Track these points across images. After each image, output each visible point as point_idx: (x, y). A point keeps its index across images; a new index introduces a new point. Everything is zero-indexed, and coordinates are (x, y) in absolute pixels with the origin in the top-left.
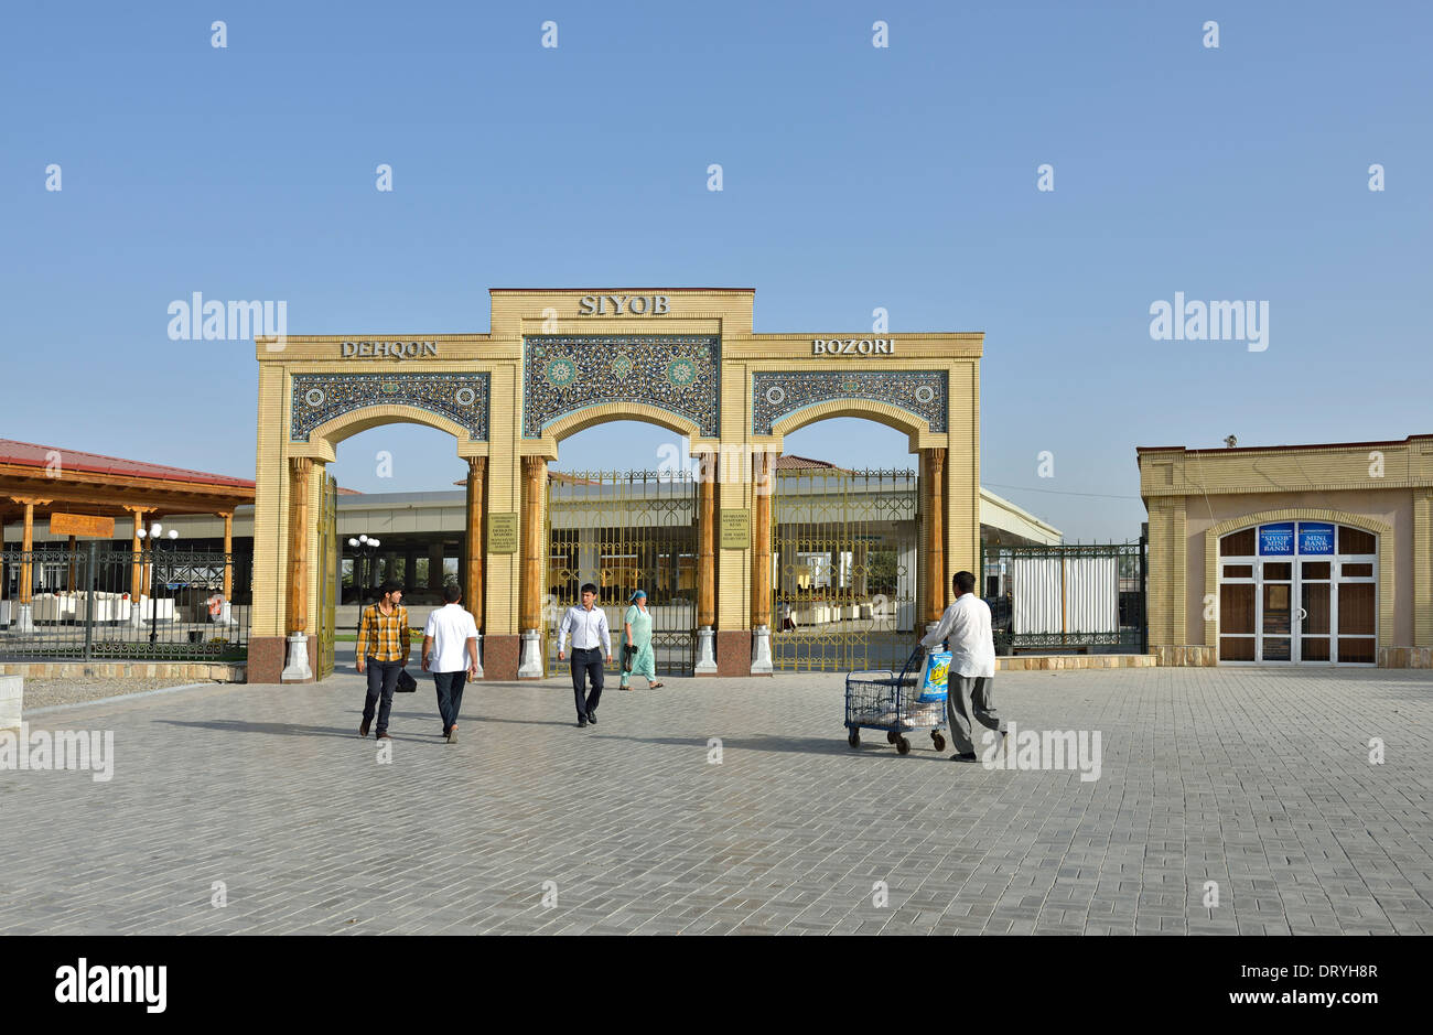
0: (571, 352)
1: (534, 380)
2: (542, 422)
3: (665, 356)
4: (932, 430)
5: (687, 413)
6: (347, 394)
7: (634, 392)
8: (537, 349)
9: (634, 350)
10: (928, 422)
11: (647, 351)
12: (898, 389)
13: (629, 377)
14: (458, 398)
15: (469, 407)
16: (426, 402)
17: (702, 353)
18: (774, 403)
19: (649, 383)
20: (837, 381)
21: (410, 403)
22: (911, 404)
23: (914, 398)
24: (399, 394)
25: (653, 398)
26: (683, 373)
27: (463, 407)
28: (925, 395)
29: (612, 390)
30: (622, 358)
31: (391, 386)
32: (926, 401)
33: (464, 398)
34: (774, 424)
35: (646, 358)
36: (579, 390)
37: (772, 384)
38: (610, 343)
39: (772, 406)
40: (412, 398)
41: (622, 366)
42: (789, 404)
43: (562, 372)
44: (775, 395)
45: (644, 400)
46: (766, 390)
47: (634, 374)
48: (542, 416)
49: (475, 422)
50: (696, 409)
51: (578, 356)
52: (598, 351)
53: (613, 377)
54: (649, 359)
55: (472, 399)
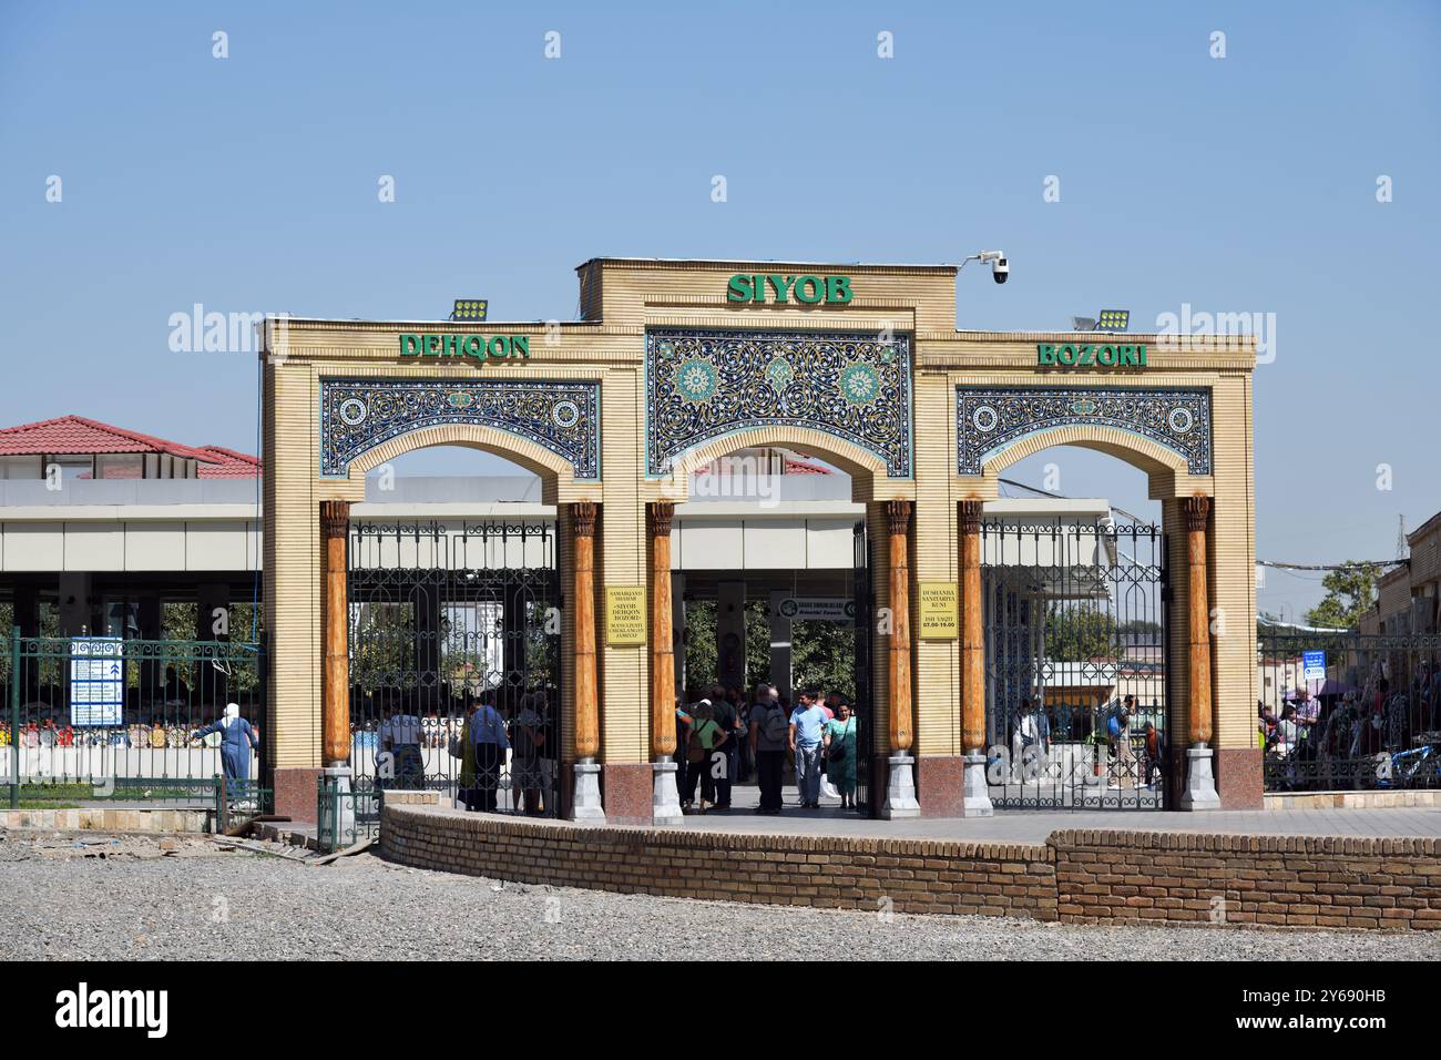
0: (709, 351)
1: (661, 393)
2: (673, 454)
3: (837, 359)
4: (1192, 471)
5: (870, 442)
6: (398, 408)
7: (796, 412)
8: (663, 346)
9: (795, 350)
10: (1185, 460)
11: (813, 353)
12: (1146, 411)
13: (790, 389)
14: (555, 416)
15: (571, 430)
16: (511, 422)
17: (886, 357)
18: (984, 429)
19: (817, 398)
20: (1066, 400)
21: (489, 422)
22: (1163, 434)
23: (1168, 426)
24: (473, 408)
25: (821, 419)
26: (862, 384)
27: (563, 429)
28: (1180, 419)
29: (766, 408)
30: (779, 362)
31: (461, 398)
32: (1183, 430)
33: (563, 415)
34: (985, 460)
35: (811, 362)
36: (722, 407)
37: (980, 403)
38: (763, 339)
39: (981, 434)
40: (491, 416)
41: (779, 373)
42: (1003, 432)
43: (698, 379)
44: (986, 419)
45: (810, 423)
46: (972, 411)
47: (796, 384)
48: (672, 444)
49: (580, 450)
50: (881, 437)
51: (718, 356)
52: (746, 350)
53: (767, 389)
54: (816, 364)
55: (575, 420)
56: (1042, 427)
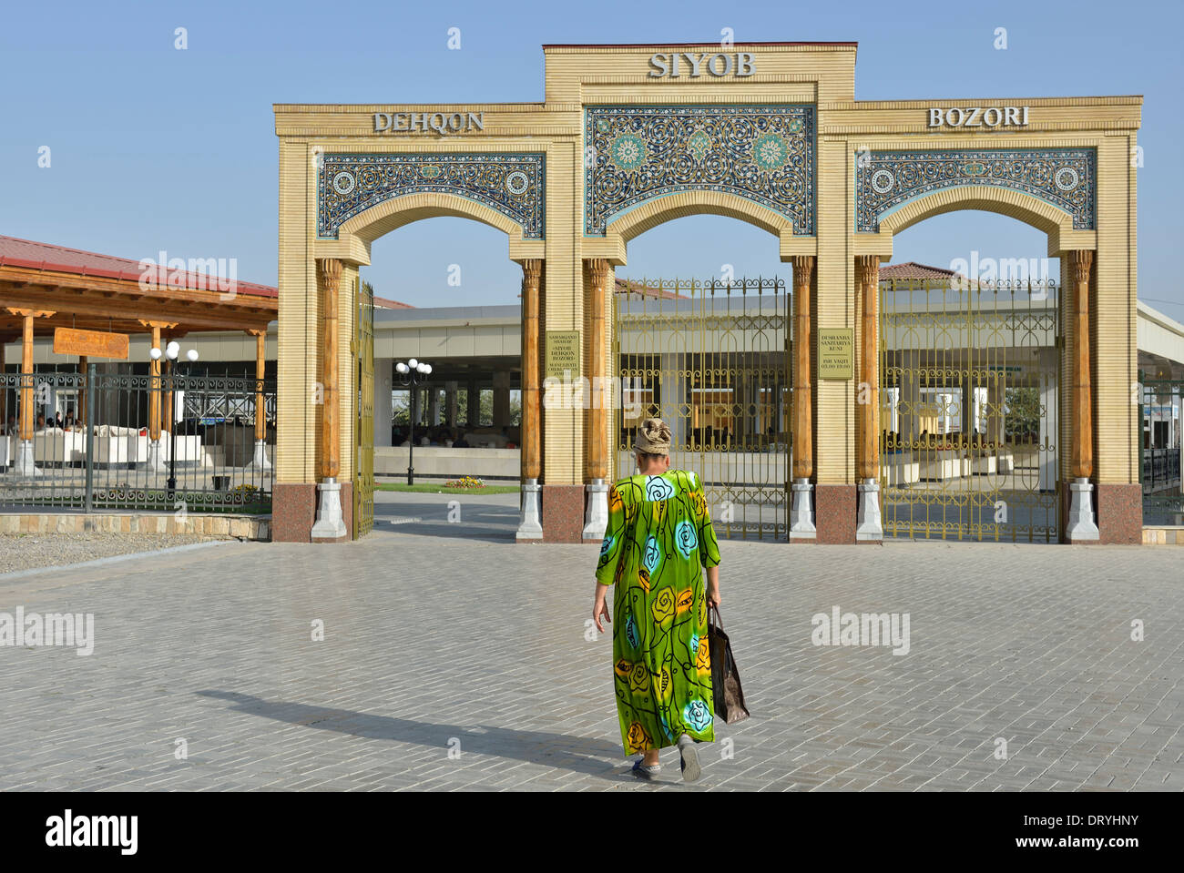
0: (639, 125)
1: (597, 164)
2: (607, 216)
3: (750, 131)
4: (1077, 226)
5: (778, 204)
6: (380, 179)
7: (714, 178)
8: (600, 122)
9: (714, 123)
10: (1071, 216)
11: (729, 125)
12: (1033, 172)
13: (708, 158)
14: (509, 185)
15: (522, 197)
16: (472, 190)
17: (794, 127)
18: (881, 191)
19: (731, 166)
20: (957, 163)
21: (455, 191)
22: (1050, 191)
23: (1053, 184)
24: (441, 179)
25: (736, 185)
26: (772, 152)
27: (515, 196)
28: (1067, 179)
29: (688, 175)
30: (700, 134)
31: (431, 170)
32: (1068, 188)
33: (515, 184)
34: (882, 219)
35: (727, 133)
36: (649, 174)
37: (879, 167)
38: (685, 114)
39: (878, 195)
40: (456, 185)
41: (699, 144)
42: (899, 193)
43: (630, 151)
44: (883, 181)
45: (726, 188)
46: (871, 174)
47: (714, 153)
48: (606, 208)
49: (529, 214)
50: (789, 199)
51: (647, 131)
52: (671, 125)
53: (689, 158)
54: (732, 135)
55: (525, 186)
56: (935, 187)
